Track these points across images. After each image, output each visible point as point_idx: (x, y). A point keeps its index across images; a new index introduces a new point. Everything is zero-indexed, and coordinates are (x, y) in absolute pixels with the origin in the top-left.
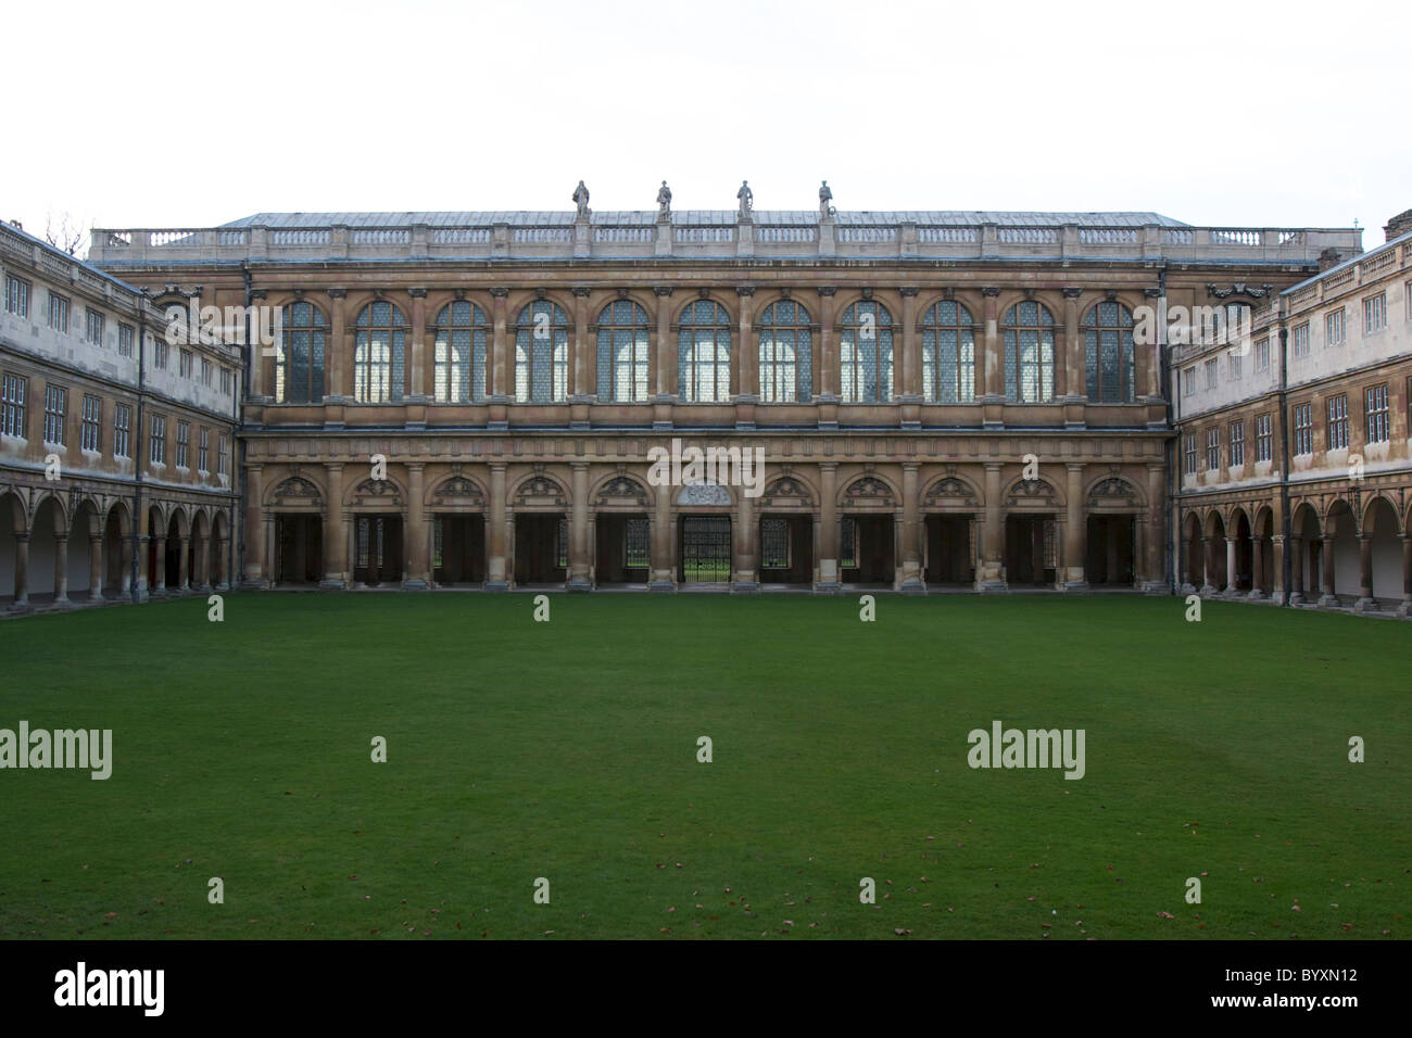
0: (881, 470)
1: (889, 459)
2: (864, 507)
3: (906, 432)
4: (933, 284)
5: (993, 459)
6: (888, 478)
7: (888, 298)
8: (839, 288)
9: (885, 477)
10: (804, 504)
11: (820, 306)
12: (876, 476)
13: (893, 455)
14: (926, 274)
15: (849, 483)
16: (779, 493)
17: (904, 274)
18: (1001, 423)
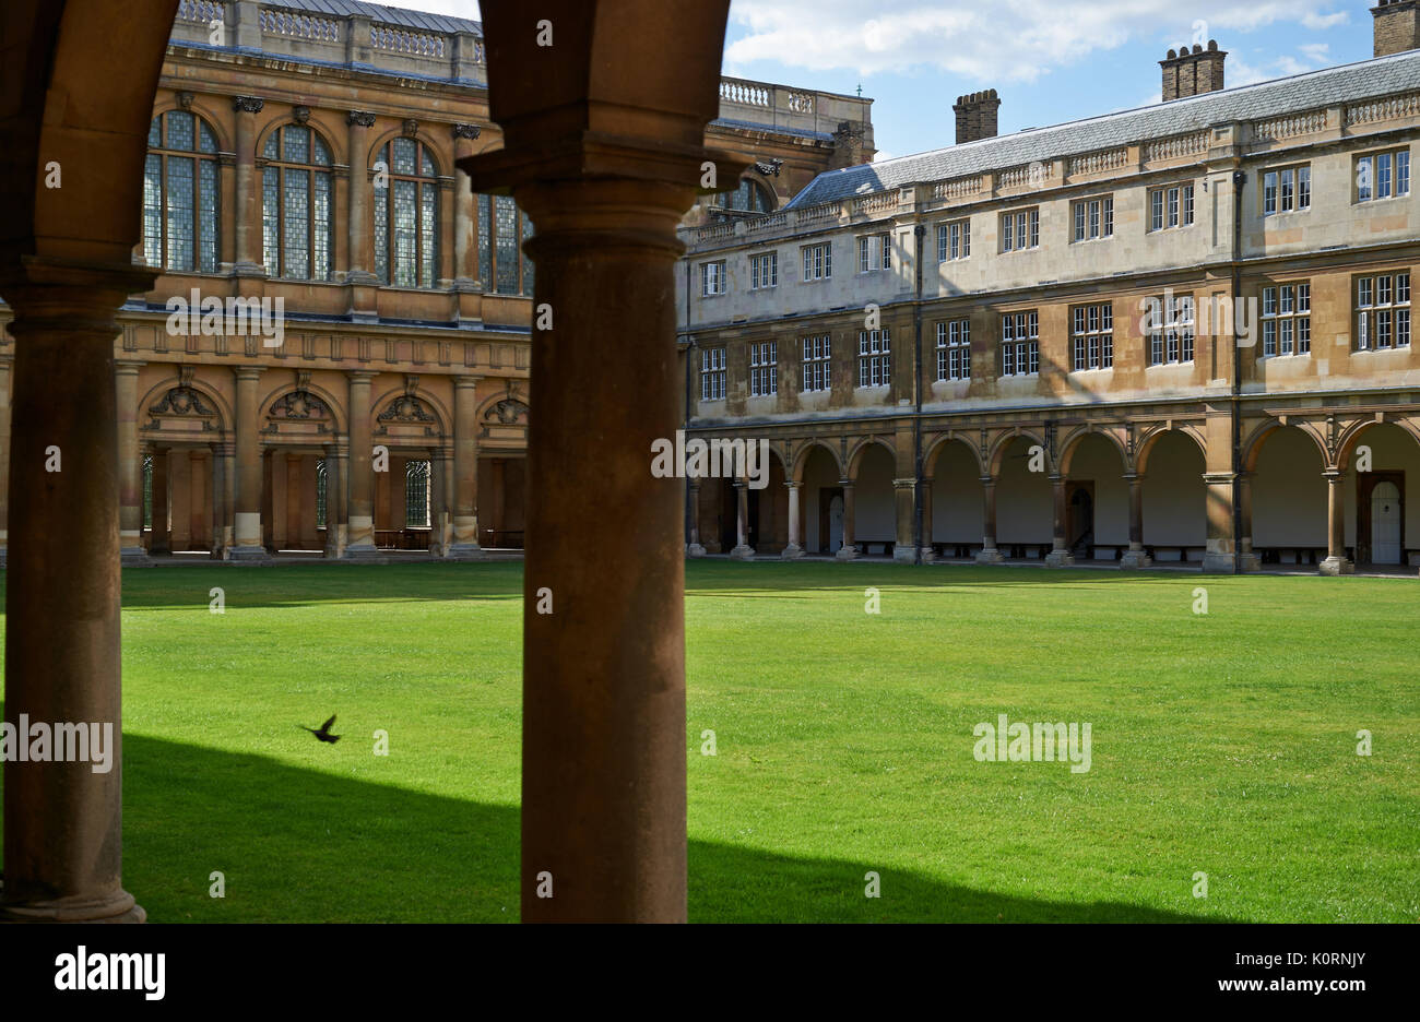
0: (316, 380)
1: (334, 365)
2: (292, 434)
3: (359, 325)
4: (393, 111)
5: (468, 371)
6: (326, 392)
7: (331, 126)
8: (268, 102)
9: (323, 390)
10: (208, 429)
11: (236, 127)
12: (311, 390)
13: (341, 359)
14: (383, 95)
15: (273, 400)
16: (170, 411)
17: (355, 92)
18: (479, 320)
